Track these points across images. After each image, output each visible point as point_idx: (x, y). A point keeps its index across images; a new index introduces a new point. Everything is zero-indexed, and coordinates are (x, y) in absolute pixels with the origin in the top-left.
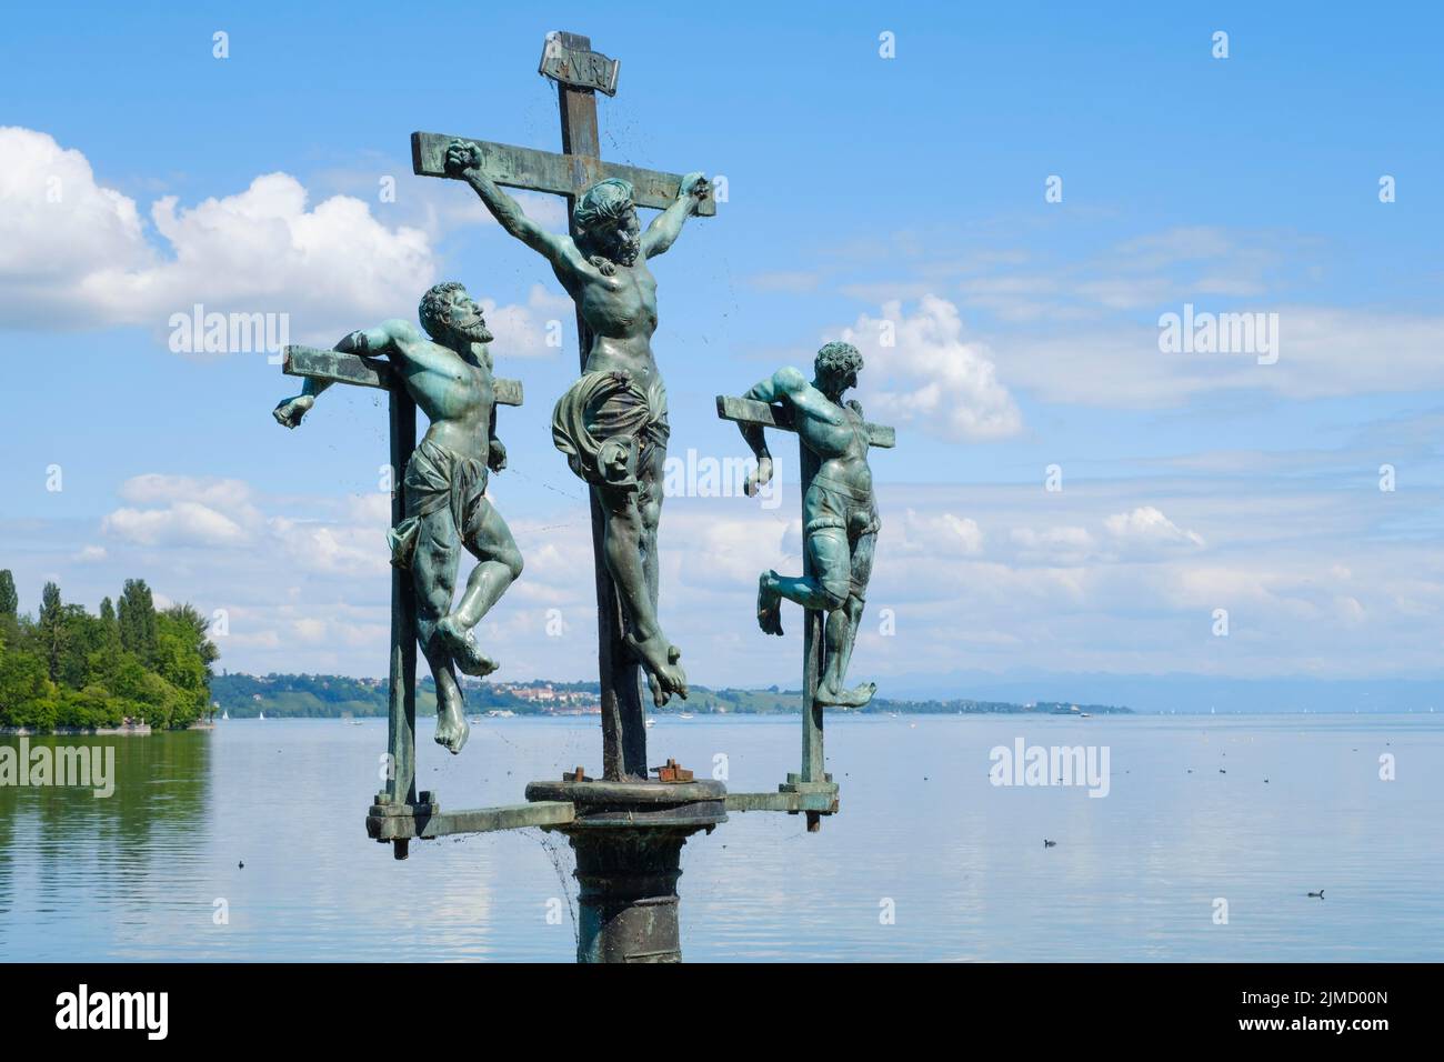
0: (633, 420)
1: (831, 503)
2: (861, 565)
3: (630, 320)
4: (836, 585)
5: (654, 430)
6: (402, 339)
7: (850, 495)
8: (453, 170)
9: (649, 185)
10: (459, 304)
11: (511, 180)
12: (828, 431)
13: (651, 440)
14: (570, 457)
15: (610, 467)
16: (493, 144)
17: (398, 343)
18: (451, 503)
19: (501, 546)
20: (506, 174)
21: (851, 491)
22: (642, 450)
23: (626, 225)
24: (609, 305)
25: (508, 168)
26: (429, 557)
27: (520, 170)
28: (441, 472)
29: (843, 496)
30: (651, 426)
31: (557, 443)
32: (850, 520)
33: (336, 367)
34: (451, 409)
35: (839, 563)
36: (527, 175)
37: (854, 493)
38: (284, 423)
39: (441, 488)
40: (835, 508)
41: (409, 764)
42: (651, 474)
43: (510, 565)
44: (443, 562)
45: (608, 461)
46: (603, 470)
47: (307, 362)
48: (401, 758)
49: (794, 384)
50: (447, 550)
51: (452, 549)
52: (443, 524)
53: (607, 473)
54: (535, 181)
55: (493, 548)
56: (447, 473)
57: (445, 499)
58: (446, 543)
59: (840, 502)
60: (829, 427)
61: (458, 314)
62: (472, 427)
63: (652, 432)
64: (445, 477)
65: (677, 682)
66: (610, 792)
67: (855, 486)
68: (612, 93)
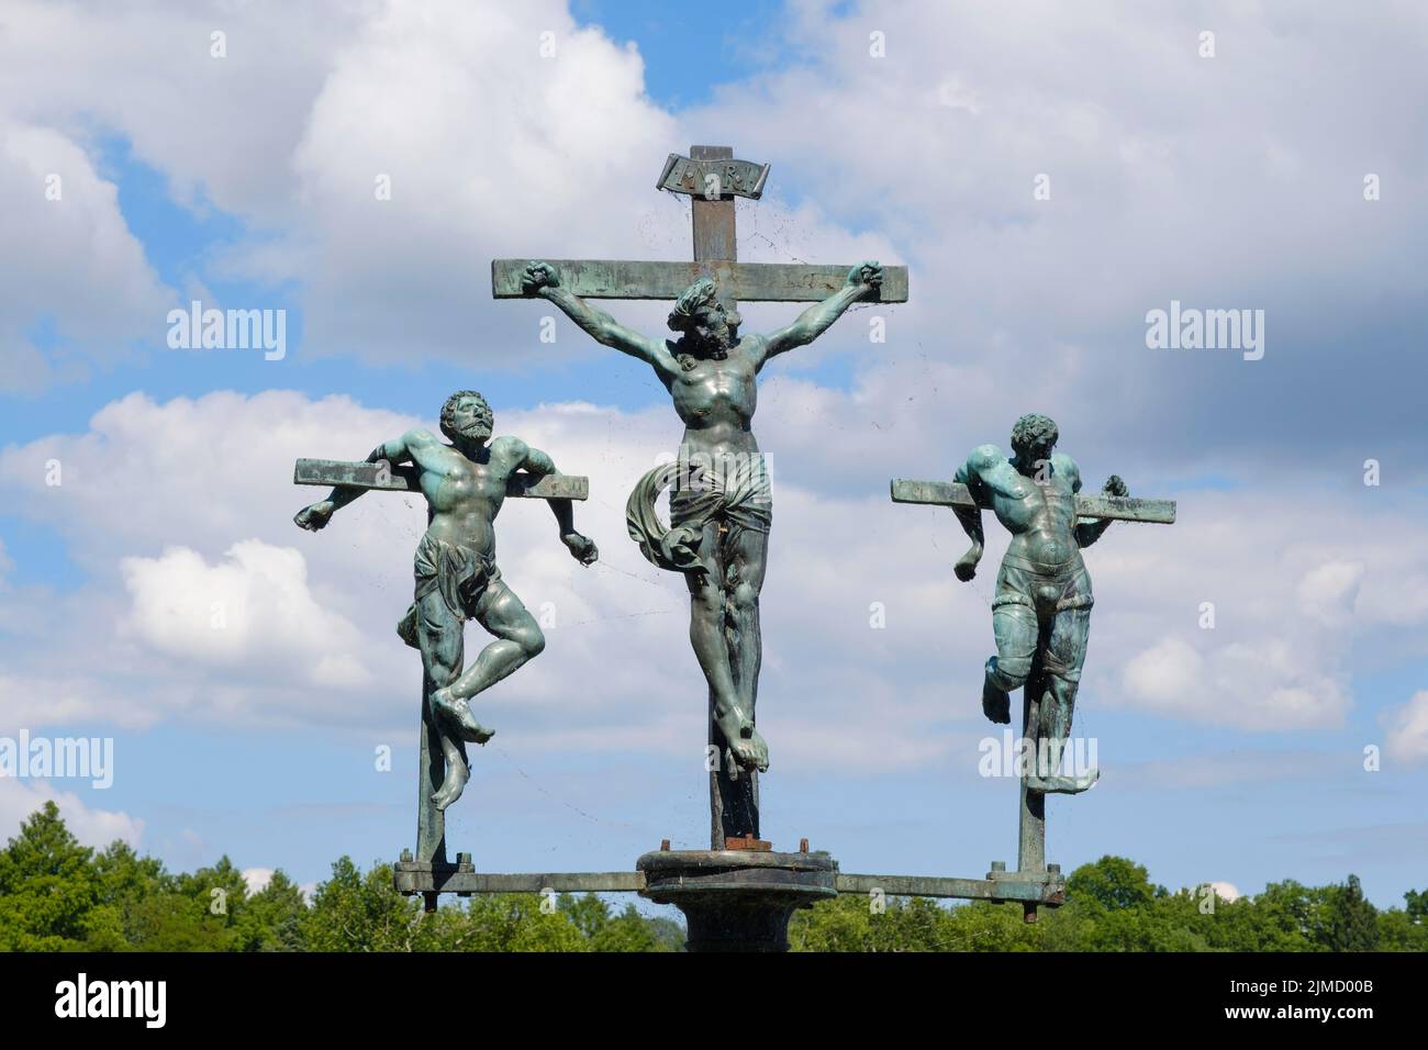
0: (705, 505)
1: (1011, 579)
2: (1060, 643)
3: (706, 411)
4: (1007, 662)
5: (736, 514)
6: (413, 445)
7: (1031, 569)
8: (531, 291)
9: (808, 280)
10: (461, 409)
11: (611, 292)
12: (1010, 507)
13: (734, 524)
14: (642, 545)
15: (675, 550)
16: (587, 261)
17: (410, 448)
18: (440, 586)
19: (510, 625)
20: (603, 288)
21: (1033, 566)
22: (726, 534)
23: (706, 320)
24: (687, 398)
25: (607, 282)
26: (426, 637)
27: (623, 282)
28: (429, 559)
29: (1023, 572)
30: (732, 509)
31: (631, 533)
32: (1035, 595)
33: (351, 475)
34: (442, 503)
35: (1010, 640)
36: (633, 286)
37: (1036, 567)
38: (304, 527)
39: (428, 573)
40: (1015, 585)
41: (437, 826)
42: (742, 557)
43: (520, 642)
44: (438, 641)
45: (672, 546)
46: (668, 555)
47: (315, 472)
48: (427, 821)
49: (981, 462)
50: (439, 629)
51: (445, 628)
52: (434, 607)
53: (674, 558)
54: (643, 290)
55: (502, 628)
56: (434, 559)
57: (434, 583)
58: (438, 623)
59: (1020, 577)
60: (1011, 502)
61: (460, 418)
62: (462, 517)
63: (733, 516)
64: (431, 562)
65: (748, 754)
66: (663, 858)
67: (1037, 560)
68: (757, 196)
